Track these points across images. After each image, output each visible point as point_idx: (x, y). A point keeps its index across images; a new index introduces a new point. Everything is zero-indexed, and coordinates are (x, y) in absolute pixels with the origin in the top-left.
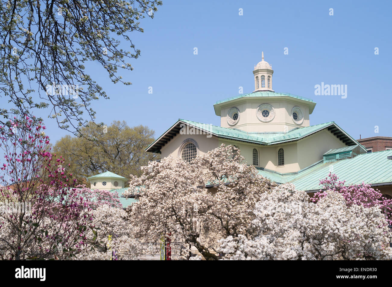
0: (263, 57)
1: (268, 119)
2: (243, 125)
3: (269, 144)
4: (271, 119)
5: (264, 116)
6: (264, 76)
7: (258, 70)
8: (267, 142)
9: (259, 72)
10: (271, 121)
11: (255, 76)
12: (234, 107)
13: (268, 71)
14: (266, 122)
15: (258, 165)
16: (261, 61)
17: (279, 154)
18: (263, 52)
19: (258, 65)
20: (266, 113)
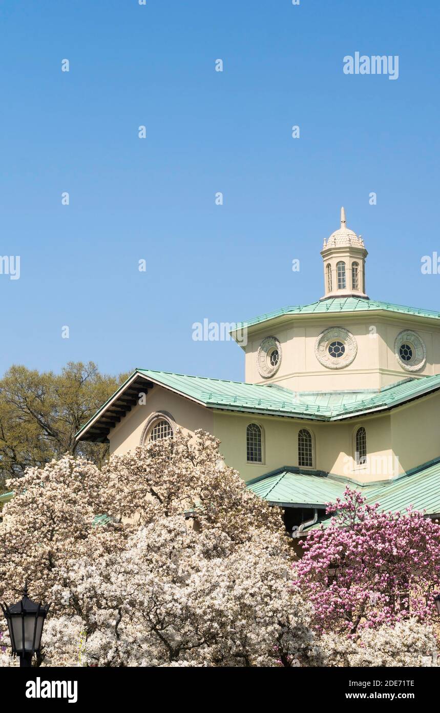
0: (343, 219)
1: (342, 361)
2: (287, 377)
3: (332, 419)
4: (348, 362)
5: (333, 355)
6: (343, 263)
7: (330, 250)
8: (328, 414)
9: (332, 253)
10: (347, 366)
11: (325, 264)
12: (269, 337)
13: (353, 251)
14: (337, 369)
15: (311, 465)
16: (339, 227)
17: (357, 439)
18: (343, 208)
19: (331, 239)
20: (337, 349)
